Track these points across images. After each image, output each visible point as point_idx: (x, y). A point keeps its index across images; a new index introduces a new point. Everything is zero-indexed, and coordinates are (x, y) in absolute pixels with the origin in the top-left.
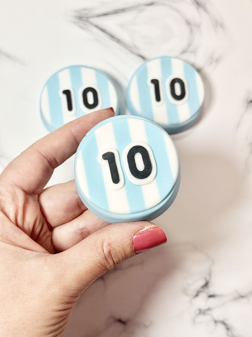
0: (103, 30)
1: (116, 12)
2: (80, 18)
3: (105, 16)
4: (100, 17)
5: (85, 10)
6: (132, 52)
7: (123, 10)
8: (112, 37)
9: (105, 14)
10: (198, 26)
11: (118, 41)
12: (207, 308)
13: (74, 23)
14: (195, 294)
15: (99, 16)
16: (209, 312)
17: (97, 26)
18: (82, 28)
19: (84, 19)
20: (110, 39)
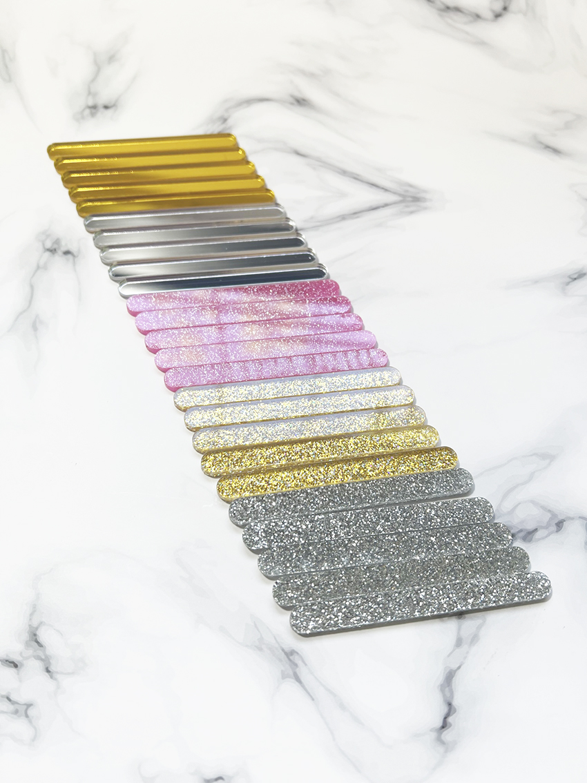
0: (374, 185)
1: (356, 214)
2: (416, 199)
3: (374, 206)
4: (383, 204)
5: (412, 212)
6: (318, 160)
7: (343, 218)
8: (356, 178)
9: (375, 208)
11: (344, 173)
13: (425, 191)
15: (386, 205)
17: (386, 190)
18: (411, 186)
19: (410, 199)
20: (358, 175)
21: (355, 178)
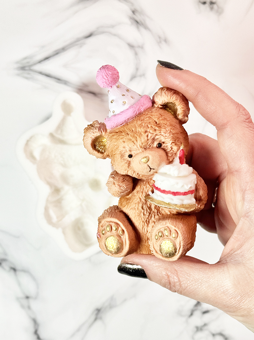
0: (48, 76)
1: (57, 53)
2: (23, 68)
3: (46, 60)
4: (42, 62)
5: (25, 58)
6: (82, 90)
7: (64, 49)
9: (47, 58)
10: (142, 47)
11: (65, 82)
12: (203, 324)
13: (18, 75)
14: (190, 314)
15: (40, 62)
16: (206, 328)
17: (41, 73)
18: (27, 78)
19: (27, 68)
20: (57, 82)
21: (59, 79)
